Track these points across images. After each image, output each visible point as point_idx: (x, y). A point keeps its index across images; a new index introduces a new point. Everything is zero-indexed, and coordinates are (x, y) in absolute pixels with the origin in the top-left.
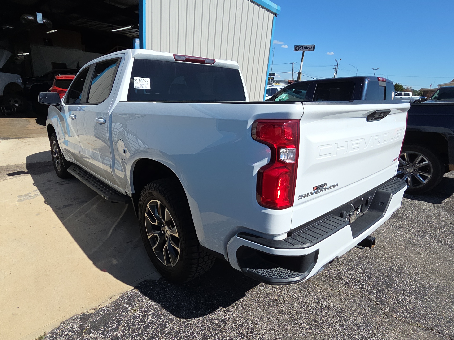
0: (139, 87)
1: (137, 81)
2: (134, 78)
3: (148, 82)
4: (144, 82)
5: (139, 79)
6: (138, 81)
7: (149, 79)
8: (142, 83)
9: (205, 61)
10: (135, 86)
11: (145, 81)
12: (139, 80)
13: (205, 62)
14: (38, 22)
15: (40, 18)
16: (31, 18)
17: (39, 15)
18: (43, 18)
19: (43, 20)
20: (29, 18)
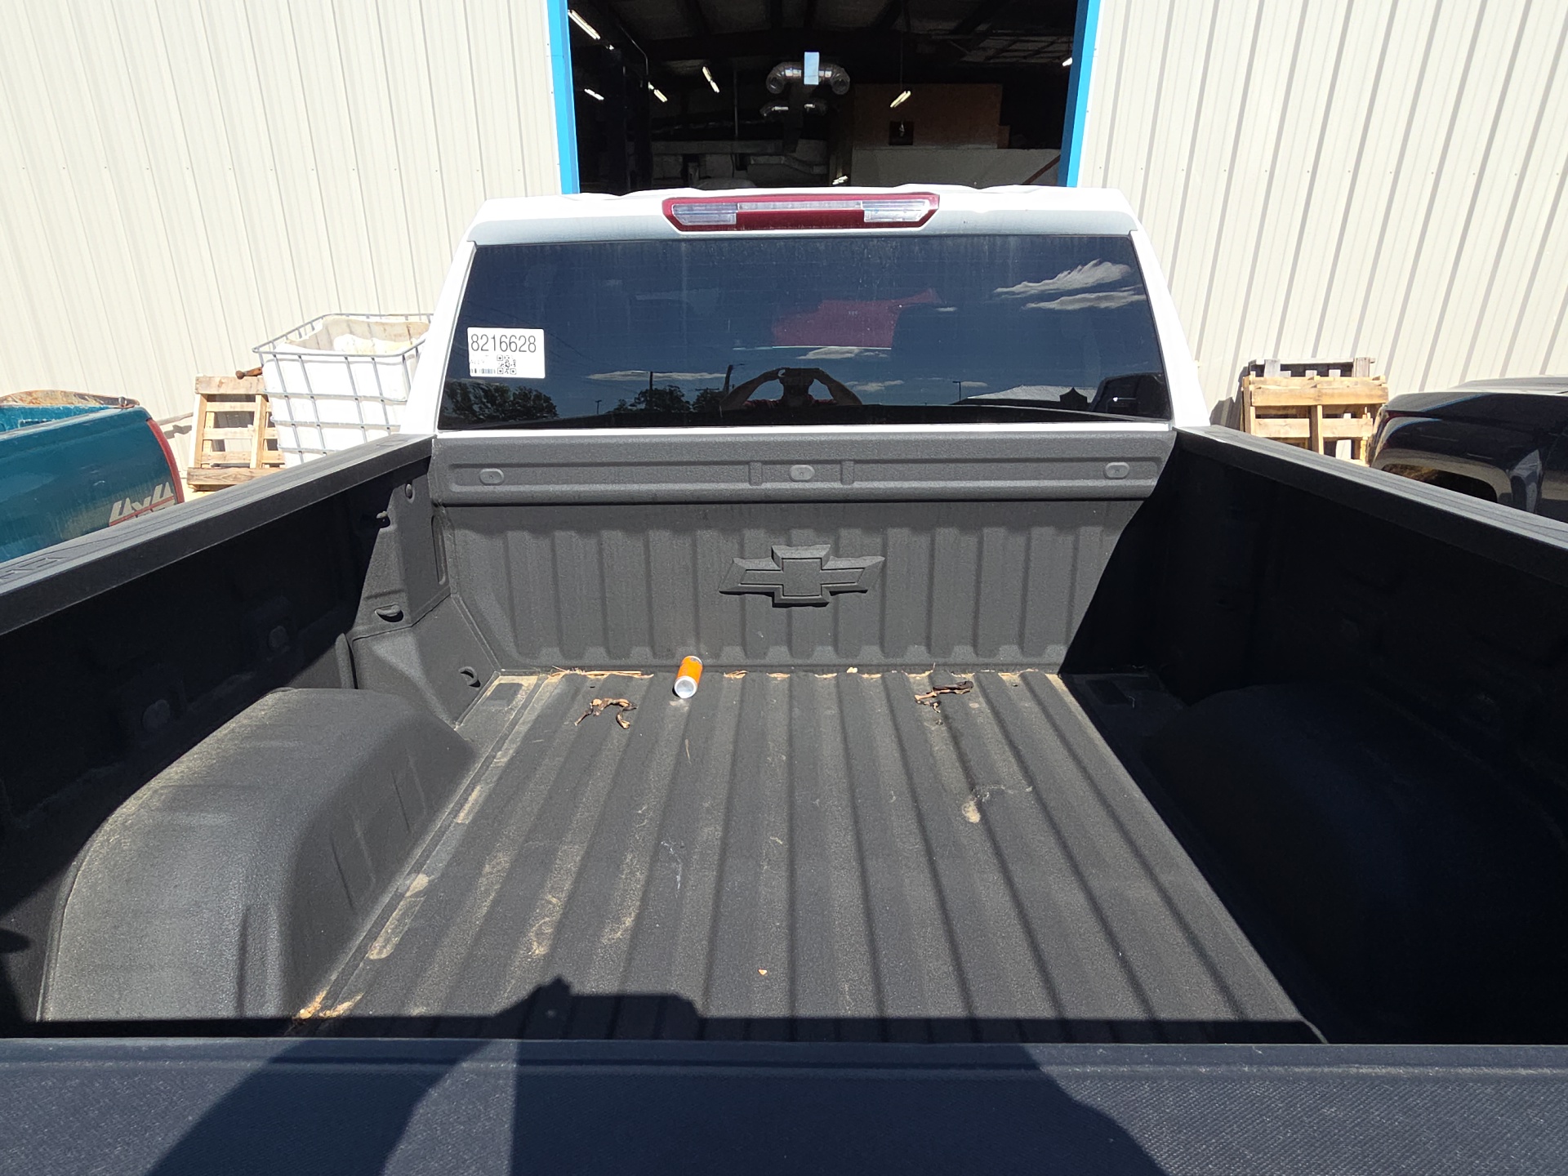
0: (490, 371)
1: (481, 342)
2: (471, 331)
3: (532, 347)
4: (513, 346)
5: (490, 336)
6: (491, 345)
7: (539, 334)
8: (504, 354)
9: (862, 213)
10: (472, 367)
11: (520, 343)
12: (491, 341)
13: (865, 219)
14: (807, 81)
15: (813, 70)
16: (795, 72)
17: (812, 59)
18: (824, 64)
19: (822, 73)
20: (789, 73)
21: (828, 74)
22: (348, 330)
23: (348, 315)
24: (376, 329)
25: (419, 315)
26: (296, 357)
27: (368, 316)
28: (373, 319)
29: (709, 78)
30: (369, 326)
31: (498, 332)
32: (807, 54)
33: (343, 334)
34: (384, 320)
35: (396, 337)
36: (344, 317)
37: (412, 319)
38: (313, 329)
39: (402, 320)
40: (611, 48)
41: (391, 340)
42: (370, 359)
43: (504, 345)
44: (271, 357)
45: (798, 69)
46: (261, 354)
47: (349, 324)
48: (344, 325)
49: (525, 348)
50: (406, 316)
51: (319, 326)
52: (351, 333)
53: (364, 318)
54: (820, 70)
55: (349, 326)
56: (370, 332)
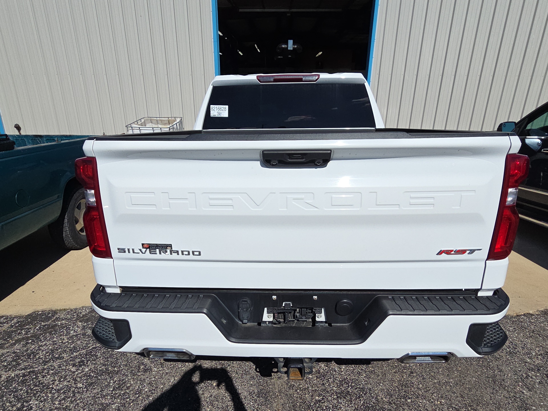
0: (215, 115)
1: (213, 109)
2: (211, 106)
3: (225, 110)
4: (221, 109)
5: (216, 107)
6: (216, 109)
7: (227, 107)
10: (211, 114)
13: (303, 80)
14: (289, 49)
15: (291, 45)
16: (285, 46)
17: (290, 42)
18: (294, 44)
19: (294, 46)
20: (283, 46)
21: (296, 46)
22: (150, 122)
23: (151, 117)
24: (160, 122)
25: (172, 117)
26: (138, 128)
27: (157, 118)
28: (158, 119)
29: (257, 48)
30: (157, 121)
31: (218, 106)
32: (289, 41)
33: (149, 123)
34: (161, 119)
35: (165, 124)
36: (149, 118)
37: (170, 119)
38: (141, 121)
39: (167, 119)
40: (226, 38)
41: (164, 125)
42: (160, 129)
43: (219, 109)
44: (131, 128)
45: (286, 45)
46: (127, 127)
47: (151, 120)
48: (150, 121)
49: (224, 110)
50: (168, 118)
51: (143, 120)
52: (152, 123)
53: (156, 119)
54: (293, 45)
55: (151, 121)
56: (157, 123)
